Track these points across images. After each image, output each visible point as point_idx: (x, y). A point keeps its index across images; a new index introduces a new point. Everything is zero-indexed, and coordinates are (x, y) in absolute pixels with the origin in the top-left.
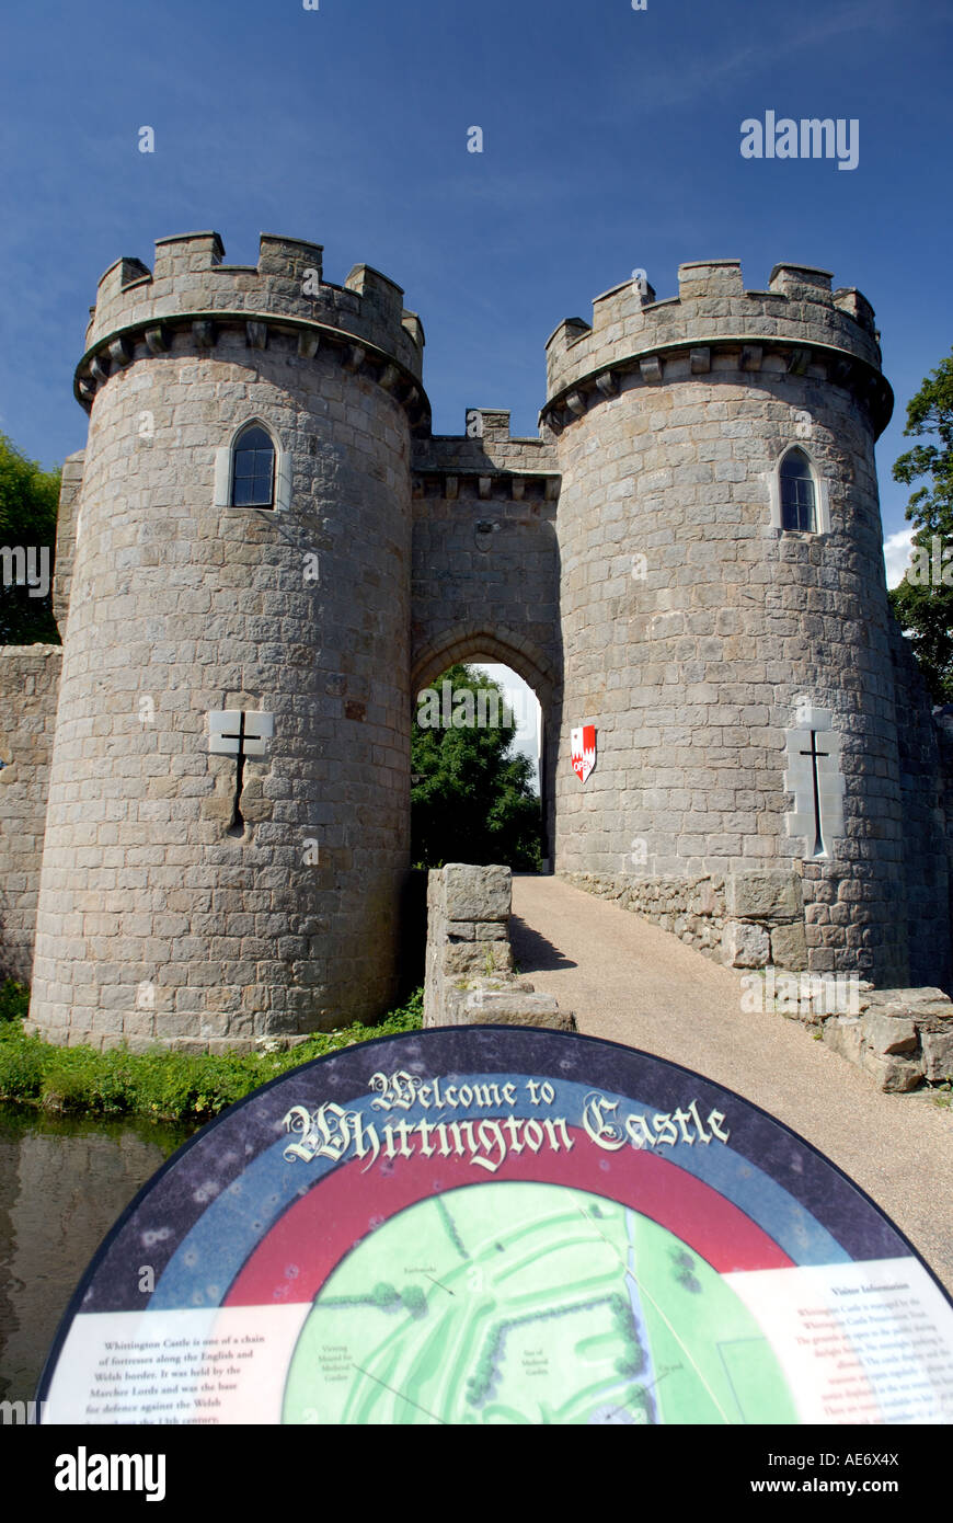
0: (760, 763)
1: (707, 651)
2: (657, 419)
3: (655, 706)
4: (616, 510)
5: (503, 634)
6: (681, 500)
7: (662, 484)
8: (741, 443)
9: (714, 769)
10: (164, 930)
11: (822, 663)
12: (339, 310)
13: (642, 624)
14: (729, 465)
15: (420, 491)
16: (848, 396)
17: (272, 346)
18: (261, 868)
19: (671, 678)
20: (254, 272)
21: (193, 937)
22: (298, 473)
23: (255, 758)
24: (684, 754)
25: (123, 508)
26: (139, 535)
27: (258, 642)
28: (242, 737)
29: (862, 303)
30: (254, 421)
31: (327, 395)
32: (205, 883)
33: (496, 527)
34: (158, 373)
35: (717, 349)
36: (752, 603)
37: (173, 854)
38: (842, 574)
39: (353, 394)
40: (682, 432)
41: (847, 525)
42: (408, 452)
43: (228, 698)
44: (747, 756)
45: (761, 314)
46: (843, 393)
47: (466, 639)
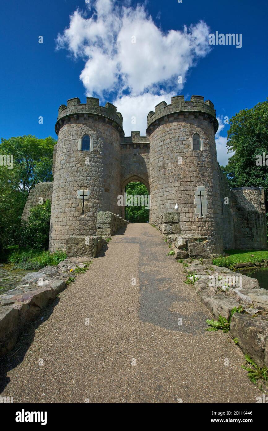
0: (189, 198)
1: (178, 175)
2: (168, 129)
3: (168, 188)
4: (160, 148)
5: (139, 175)
6: (173, 145)
7: (168, 142)
8: (185, 133)
9: (180, 199)
10: (69, 233)
11: (202, 177)
12: (103, 111)
13: (165, 171)
14: (182, 137)
15: (122, 148)
16: (208, 122)
17: (89, 119)
18: (88, 221)
19: (171, 182)
20: (85, 105)
21: (75, 235)
22: (95, 143)
23: (87, 200)
24: (174, 197)
25: (62, 153)
26: (65, 157)
27: (87, 177)
28: (84, 196)
29: (211, 103)
30: (86, 134)
31: (100, 128)
32: (77, 224)
33: (137, 154)
35: (179, 114)
36: (187, 165)
37: (71, 219)
38: (207, 159)
39: (106, 128)
40: (173, 131)
41: (208, 149)
42: (119, 140)
43: (81, 188)
44: (187, 196)
45: (188, 106)
46: (206, 121)
47: (132, 177)
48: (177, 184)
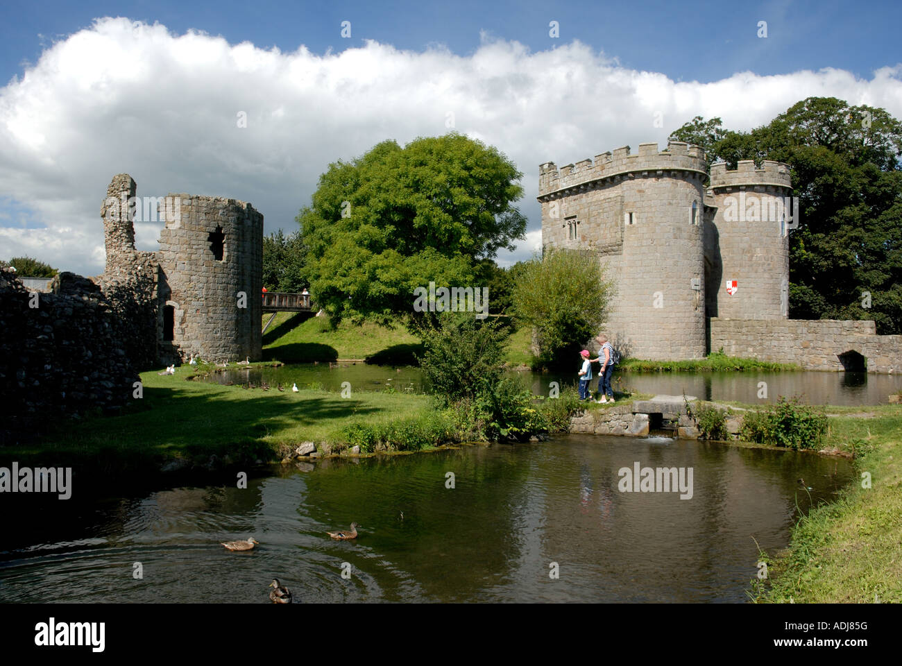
1: (768, 265)
3: (755, 278)
9: (769, 294)
10: (686, 333)
13: (752, 256)
18: (700, 318)
19: (759, 271)
21: (691, 335)
23: (698, 291)
24: (762, 290)
27: (698, 261)
28: (697, 285)
30: (694, 200)
32: (692, 322)
34: (673, 183)
37: (688, 314)
43: (694, 275)
44: (775, 291)
48: (766, 275)
